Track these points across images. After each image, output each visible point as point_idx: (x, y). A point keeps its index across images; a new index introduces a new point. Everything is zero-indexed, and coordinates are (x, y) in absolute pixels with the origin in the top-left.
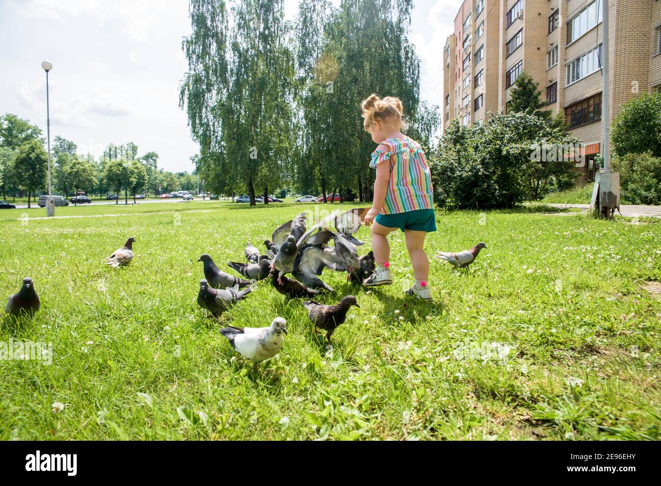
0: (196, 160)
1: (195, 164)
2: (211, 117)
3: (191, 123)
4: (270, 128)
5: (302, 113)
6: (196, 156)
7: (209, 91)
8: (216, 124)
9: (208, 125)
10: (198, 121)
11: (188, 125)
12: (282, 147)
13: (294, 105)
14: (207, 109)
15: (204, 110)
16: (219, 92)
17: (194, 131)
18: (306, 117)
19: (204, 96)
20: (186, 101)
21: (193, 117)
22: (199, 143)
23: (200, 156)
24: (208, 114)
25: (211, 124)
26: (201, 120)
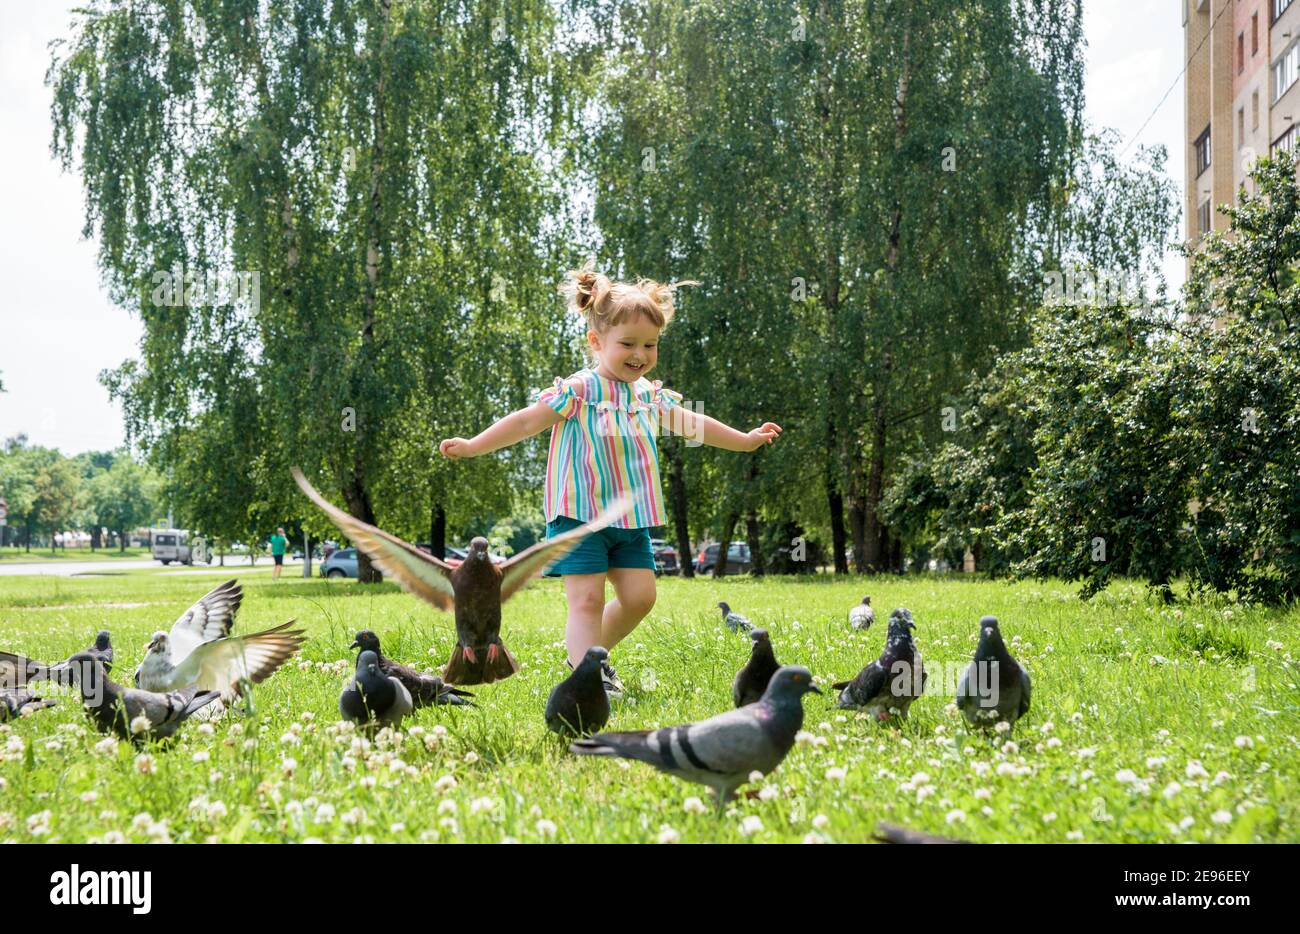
0: (126, 384)
1: (119, 401)
2: (187, 200)
3: (98, 225)
4: (447, 251)
5: (583, 197)
6: (128, 367)
7: (183, 88)
8: (209, 228)
9: (174, 236)
10: (131, 220)
11: (88, 231)
12: (496, 337)
13: (548, 159)
14: (168, 166)
15: (159, 171)
16: (222, 90)
17: (114, 260)
18: (604, 214)
19: (156, 112)
20: (81, 130)
21: (110, 198)
22: (138, 313)
23: (141, 370)
24: (177, 186)
25: (187, 229)
26: (142, 213)
